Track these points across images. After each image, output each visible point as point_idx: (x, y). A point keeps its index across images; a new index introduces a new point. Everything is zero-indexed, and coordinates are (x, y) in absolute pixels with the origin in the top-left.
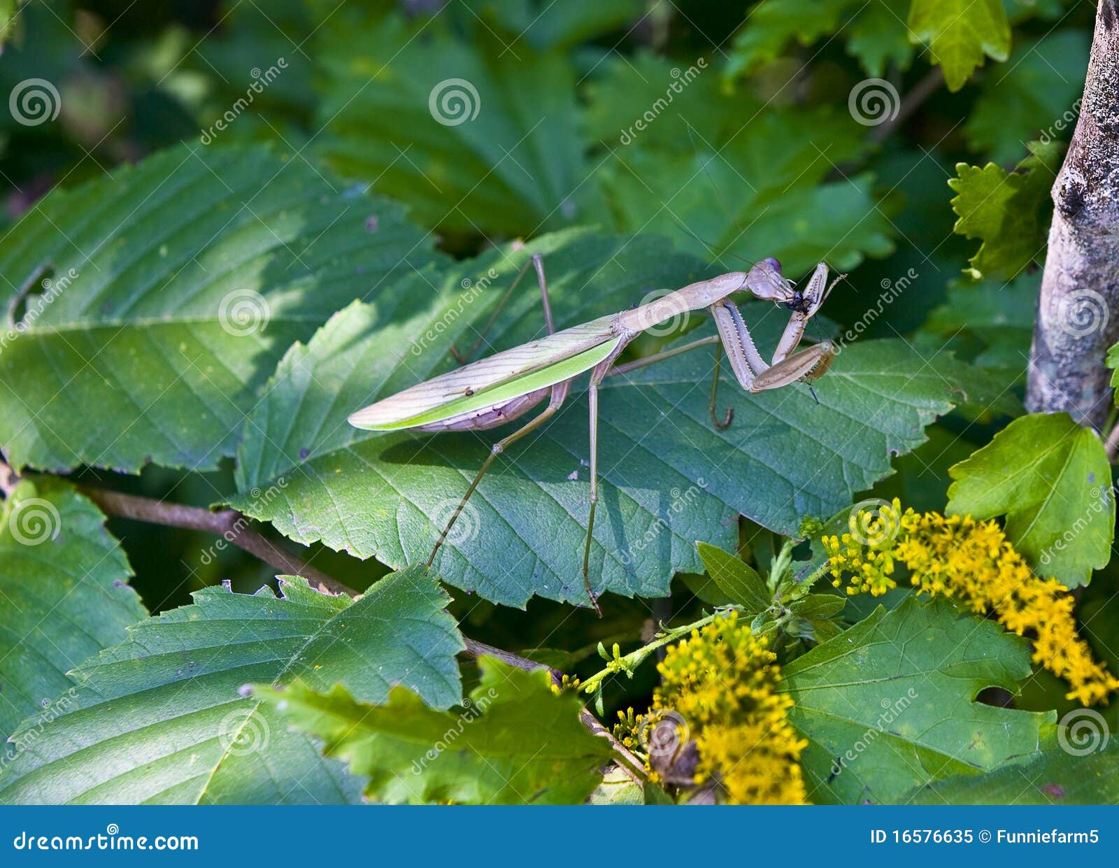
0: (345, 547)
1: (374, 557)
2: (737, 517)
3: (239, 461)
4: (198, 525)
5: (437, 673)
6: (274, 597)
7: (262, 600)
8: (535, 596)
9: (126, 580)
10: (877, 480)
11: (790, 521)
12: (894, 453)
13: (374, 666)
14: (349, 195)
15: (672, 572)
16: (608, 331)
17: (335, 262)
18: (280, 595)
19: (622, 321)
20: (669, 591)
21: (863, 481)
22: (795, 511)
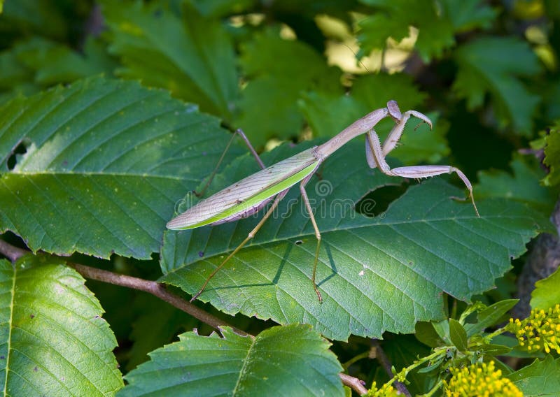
0: (254, 314)
1: (270, 319)
2: (442, 293)
3: (161, 255)
4: (137, 287)
5: (331, 383)
6: (219, 337)
7: (213, 340)
8: (352, 335)
9: (101, 315)
10: (505, 271)
11: (467, 294)
12: (512, 258)
13: (299, 379)
14: (189, 111)
15: (415, 321)
16: (314, 158)
17: (190, 148)
18: (222, 337)
19: (319, 152)
20: (414, 330)
21: (499, 272)
22: (468, 288)
